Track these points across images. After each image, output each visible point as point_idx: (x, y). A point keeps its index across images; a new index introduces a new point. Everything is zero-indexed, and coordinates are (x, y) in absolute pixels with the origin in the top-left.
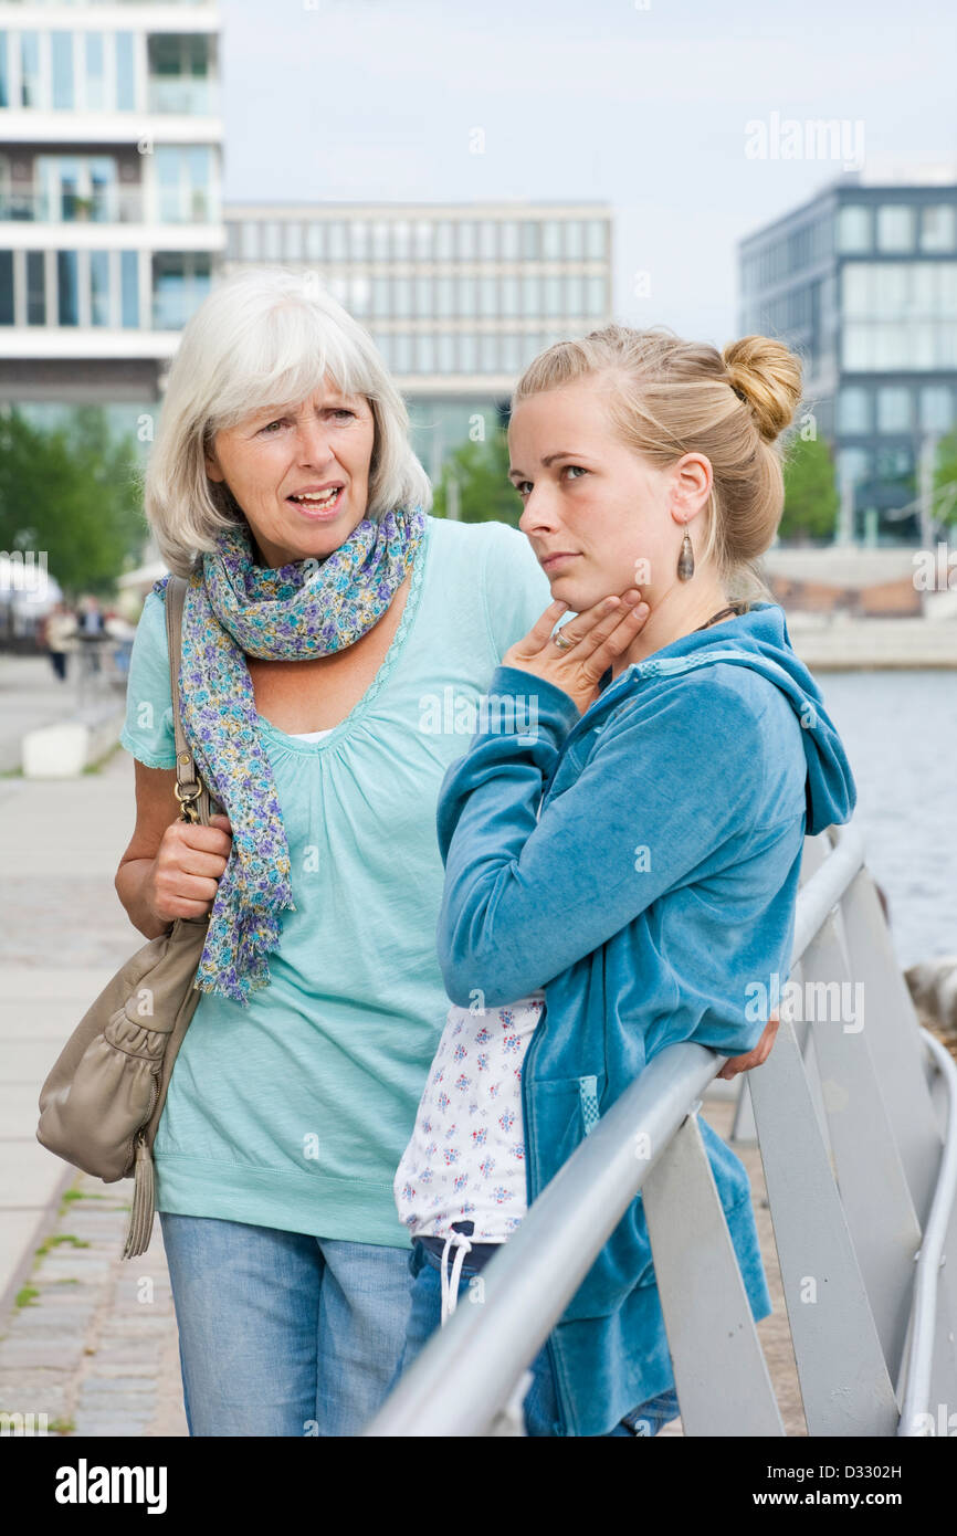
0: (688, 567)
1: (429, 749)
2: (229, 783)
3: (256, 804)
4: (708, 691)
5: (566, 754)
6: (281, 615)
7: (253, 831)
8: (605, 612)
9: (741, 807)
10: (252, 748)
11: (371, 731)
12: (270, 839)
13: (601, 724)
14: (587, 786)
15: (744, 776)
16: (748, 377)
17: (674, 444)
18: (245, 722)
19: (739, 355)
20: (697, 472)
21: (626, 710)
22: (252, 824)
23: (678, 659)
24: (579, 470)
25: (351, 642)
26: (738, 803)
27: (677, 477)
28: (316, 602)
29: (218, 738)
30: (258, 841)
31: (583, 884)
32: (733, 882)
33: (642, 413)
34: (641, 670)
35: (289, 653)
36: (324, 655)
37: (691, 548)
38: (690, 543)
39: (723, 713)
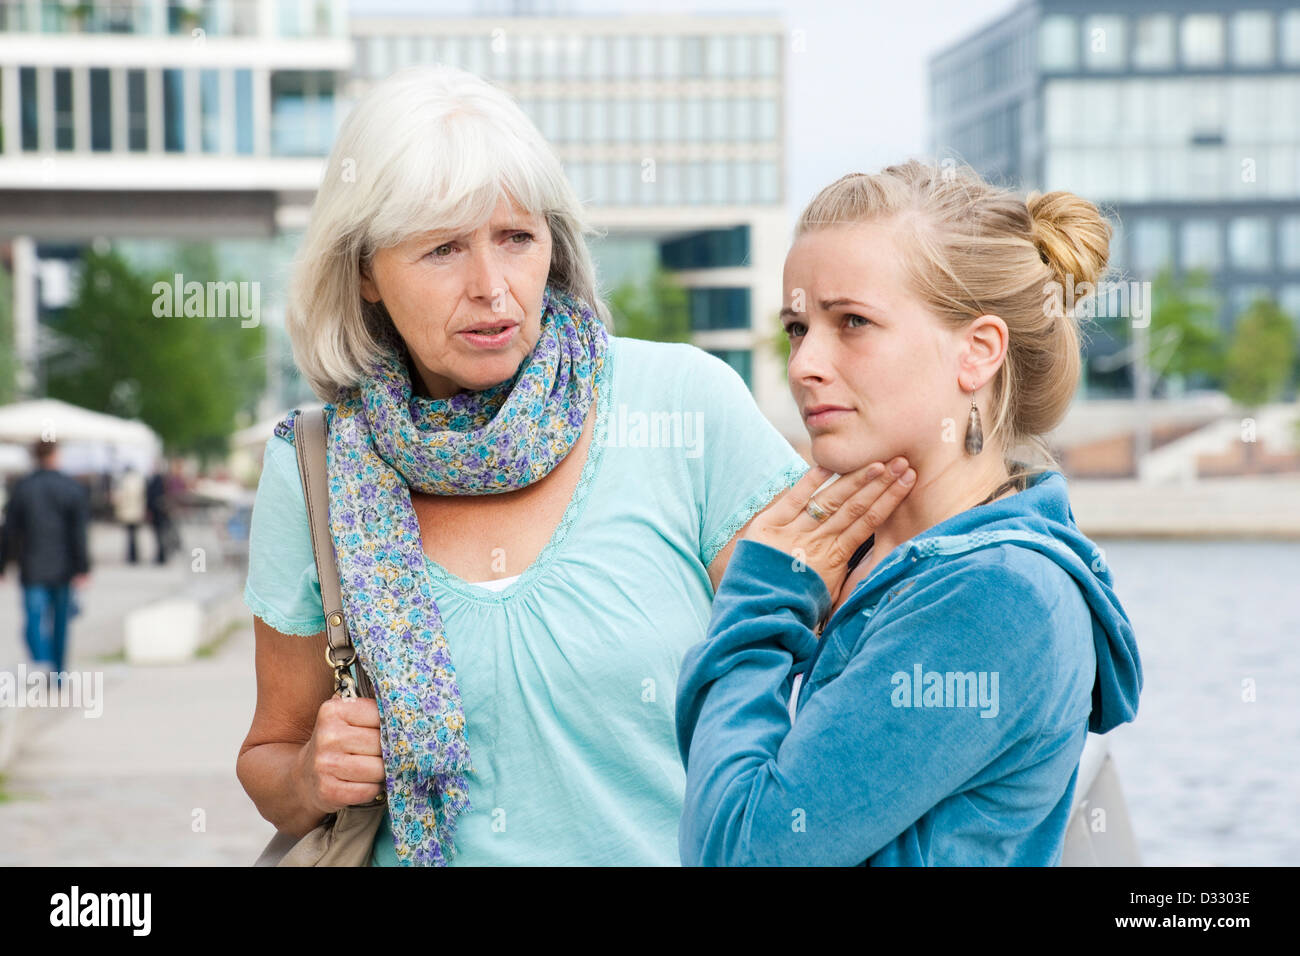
0: (975, 441)
1: (628, 594)
2: (387, 636)
3: (417, 656)
4: (998, 580)
5: (829, 638)
6: (471, 446)
7: (416, 687)
8: (866, 479)
9: (1028, 709)
10: (412, 596)
11: (564, 576)
12: (435, 694)
13: (870, 607)
14: (856, 676)
15: (1034, 675)
16: (1053, 236)
17: (972, 304)
18: (405, 567)
19: (1044, 210)
20: (992, 336)
21: (902, 593)
22: (414, 679)
23: (959, 537)
24: (861, 320)
25: (544, 475)
26: (1027, 703)
27: (968, 338)
28: (509, 431)
29: (374, 587)
30: (422, 697)
31: (855, 790)
32: (1012, 791)
33: (941, 266)
34: (920, 548)
35: (475, 486)
36: (513, 489)
37: (979, 420)
38: (978, 414)
39: (1013, 602)
